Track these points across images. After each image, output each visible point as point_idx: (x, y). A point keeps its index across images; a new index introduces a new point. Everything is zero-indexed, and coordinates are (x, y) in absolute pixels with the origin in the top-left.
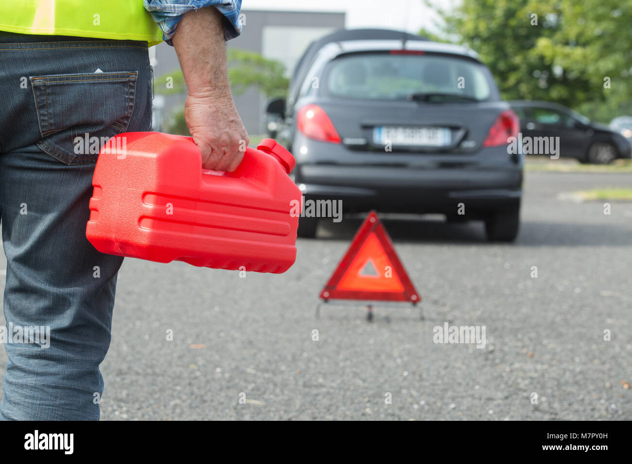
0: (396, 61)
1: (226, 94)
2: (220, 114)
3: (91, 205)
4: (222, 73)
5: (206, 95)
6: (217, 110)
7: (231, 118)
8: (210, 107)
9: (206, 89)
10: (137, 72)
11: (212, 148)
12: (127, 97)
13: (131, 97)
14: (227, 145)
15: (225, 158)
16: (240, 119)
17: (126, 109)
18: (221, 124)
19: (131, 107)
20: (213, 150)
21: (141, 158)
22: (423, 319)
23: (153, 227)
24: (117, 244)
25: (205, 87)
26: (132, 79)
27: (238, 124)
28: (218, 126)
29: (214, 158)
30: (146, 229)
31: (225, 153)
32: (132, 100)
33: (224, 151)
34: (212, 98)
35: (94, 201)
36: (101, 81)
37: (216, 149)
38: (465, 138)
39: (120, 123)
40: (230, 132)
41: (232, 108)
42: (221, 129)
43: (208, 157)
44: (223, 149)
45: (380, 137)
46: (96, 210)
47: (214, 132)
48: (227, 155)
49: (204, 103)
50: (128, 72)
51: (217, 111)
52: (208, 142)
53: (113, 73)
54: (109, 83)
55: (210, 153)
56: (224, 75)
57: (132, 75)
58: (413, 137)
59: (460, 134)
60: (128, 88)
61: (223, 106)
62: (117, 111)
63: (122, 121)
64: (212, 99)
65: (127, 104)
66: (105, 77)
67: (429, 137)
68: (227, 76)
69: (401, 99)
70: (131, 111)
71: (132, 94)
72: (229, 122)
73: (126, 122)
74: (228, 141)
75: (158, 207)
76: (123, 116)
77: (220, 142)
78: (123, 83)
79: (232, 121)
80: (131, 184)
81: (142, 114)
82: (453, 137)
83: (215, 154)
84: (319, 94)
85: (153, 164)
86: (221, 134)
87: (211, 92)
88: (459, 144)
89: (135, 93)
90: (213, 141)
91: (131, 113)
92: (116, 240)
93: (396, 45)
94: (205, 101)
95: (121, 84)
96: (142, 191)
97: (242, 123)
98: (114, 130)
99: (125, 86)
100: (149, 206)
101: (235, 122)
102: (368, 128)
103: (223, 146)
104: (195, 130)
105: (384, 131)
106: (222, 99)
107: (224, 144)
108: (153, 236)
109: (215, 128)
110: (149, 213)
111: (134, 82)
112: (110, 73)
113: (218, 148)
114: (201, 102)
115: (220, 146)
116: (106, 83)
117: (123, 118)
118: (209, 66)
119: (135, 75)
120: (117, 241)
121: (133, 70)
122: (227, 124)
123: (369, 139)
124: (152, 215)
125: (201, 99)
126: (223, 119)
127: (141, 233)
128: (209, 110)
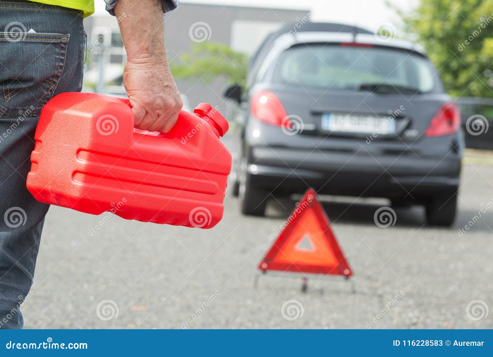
0: (347, 53)
1: (162, 60)
2: (155, 80)
3: (33, 158)
4: (159, 41)
5: (143, 61)
6: (153, 75)
7: (166, 83)
8: (146, 73)
9: (143, 55)
10: (69, 35)
11: (146, 111)
12: (58, 57)
13: (61, 57)
14: (161, 109)
15: (159, 120)
16: (175, 84)
17: (56, 68)
18: (156, 89)
19: (61, 67)
20: (147, 113)
21: (77, 117)
22: (354, 292)
23: (85, 181)
24: (52, 195)
25: (142, 53)
26: (63, 41)
27: (172, 89)
28: (153, 91)
29: (148, 120)
30: (78, 183)
31: (159, 116)
32: (62, 60)
33: (158, 113)
34: (149, 64)
35: (35, 154)
36: (33, 40)
37: (150, 111)
38: (409, 126)
39: (50, 81)
40: (164, 96)
41: (167, 74)
42: (155, 93)
43: (142, 118)
44: (157, 111)
45: (328, 123)
46: (36, 163)
47: (149, 96)
48: (161, 117)
49: (141, 68)
50: (60, 34)
51: (153, 77)
52: (143, 104)
53: (45, 34)
54: (41, 43)
55: (144, 115)
56: (161, 43)
57: (64, 37)
58: (359, 124)
59: (403, 123)
60: (59, 49)
61: (159, 72)
62: (47, 70)
63: (52, 79)
64: (148, 66)
65: (57, 64)
66: (37, 37)
67: (375, 125)
68: (164, 44)
69: (350, 88)
70: (61, 71)
71: (62, 54)
72: (164, 87)
73: (56, 81)
74: (162, 104)
75: (90, 163)
76: (52, 74)
77: (155, 105)
78: (55, 44)
79: (167, 86)
80: (68, 140)
81: (73, 75)
82: (397, 126)
83: (149, 116)
84: (273, 81)
85: (88, 123)
86: (156, 98)
87: (148, 59)
88: (402, 134)
89: (66, 55)
90: (148, 104)
91: (61, 73)
92: (52, 191)
93: (346, 37)
94: (142, 67)
95: (53, 45)
96: (76, 148)
97: (177, 88)
98: (44, 88)
99: (56, 47)
100: (82, 162)
101: (170, 87)
102: (317, 114)
103: (158, 109)
104: (132, 94)
105: (332, 118)
106: (158, 66)
107: (157, 107)
108: (84, 189)
109: (150, 93)
110: (81, 168)
111: (65, 44)
112: (43, 34)
113: (152, 110)
114: (138, 68)
115: (154, 109)
116: (38, 43)
117: (53, 77)
118: (147, 34)
119: (67, 37)
120: (52, 193)
121: (65, 33)
122: (161, 89)
123: (318, 124)
124: (84, 170)
125: (138, 65)
126: (158, 84)
127: (74, 187)
128: (146, 75)
